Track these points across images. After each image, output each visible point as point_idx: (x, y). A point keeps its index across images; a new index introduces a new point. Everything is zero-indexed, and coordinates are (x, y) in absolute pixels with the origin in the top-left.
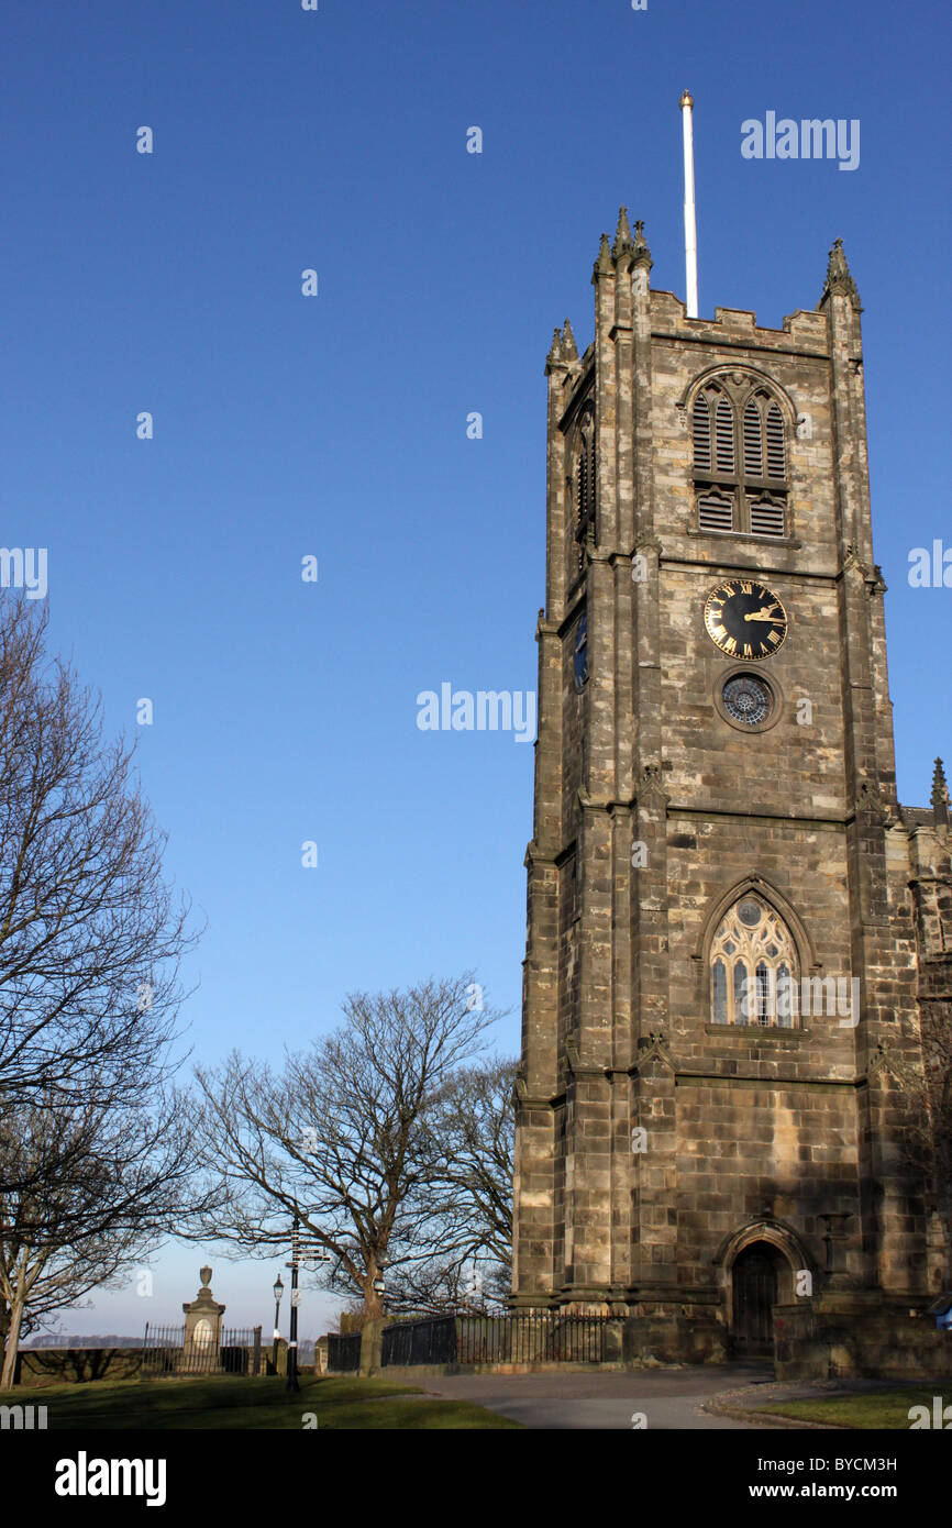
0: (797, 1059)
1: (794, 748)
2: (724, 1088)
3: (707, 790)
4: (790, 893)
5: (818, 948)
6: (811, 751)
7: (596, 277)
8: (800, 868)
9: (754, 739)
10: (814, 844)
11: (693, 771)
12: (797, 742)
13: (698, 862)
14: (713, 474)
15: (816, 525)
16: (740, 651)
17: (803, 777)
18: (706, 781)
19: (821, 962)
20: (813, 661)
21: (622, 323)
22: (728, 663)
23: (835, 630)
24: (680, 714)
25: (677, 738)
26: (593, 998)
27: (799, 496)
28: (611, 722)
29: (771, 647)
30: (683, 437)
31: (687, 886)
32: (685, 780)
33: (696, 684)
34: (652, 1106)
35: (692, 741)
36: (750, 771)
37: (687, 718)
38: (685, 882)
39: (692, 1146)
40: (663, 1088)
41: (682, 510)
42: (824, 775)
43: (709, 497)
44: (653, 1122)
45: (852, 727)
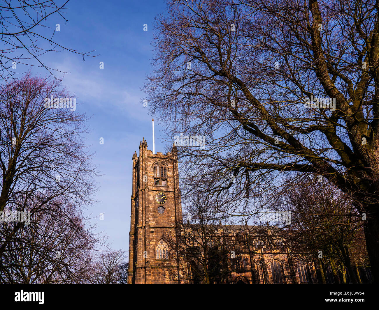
0: (169, 264)
2: (158, 269)
3: (156, 224)
6: (170, 217)
7: (140, 148)
8: (169, 235)
9: (162, 216)
10: (171, 231)
11: (154, 221)
12: (168, 216)
13: (154, 235)
14: (156, 176)
15: (171, 184)
16: (160, 203)
17: (169, 221)
18: (155, 223)
20: (171, 204)
21: (144, 155)
22: (158, 205)
23: (174, 199)
25: (151, 216)
26: (139, 256)
27: (169, 180)
28: (141, 214)
29: (165, 202)
30: (152, 172)
31: (153, 238)
32: (152, 222)
33: (154, 208)
34: (148, 272)
35: (154, 217)
36: (162, 221)
37: (153, 213)
39: (154, 278)
40: (149, 269)
41: (152, 182)
42: (172, 221)
43: (156, 180)
44: (148, 275)
45: (176, 214)
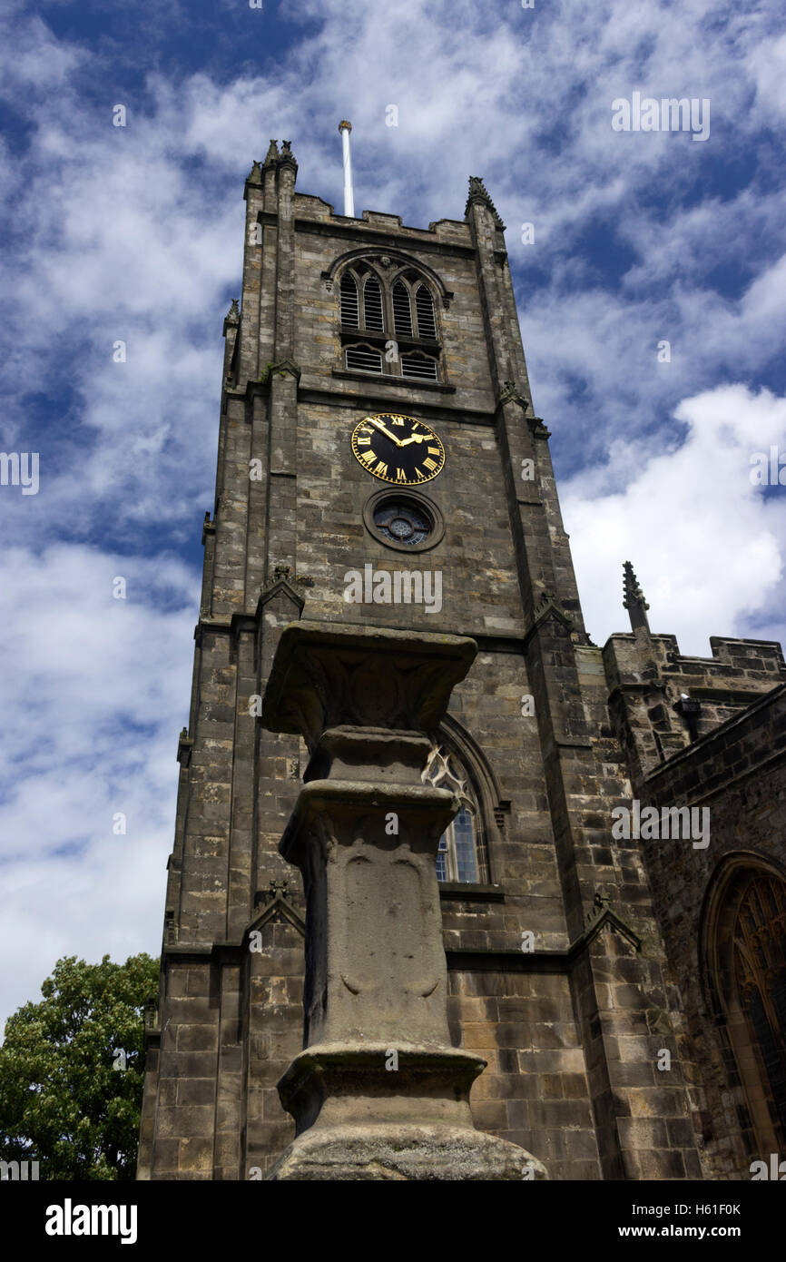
0: (487, 925)
1: (459, 569)
3: (356, 607)
4: (463, 718)
5: (504, 783)
6: (479, 572)
8: (474, 692)
9: (411, 558)
10: (490, 665)
11: (339, 588)
12: (462, 562)
14: (360, 331)
15: (471, 376)
16: (392, 473)
17: (472, 598)
19: (508, 800)
20: (475, 490)
21: (268, 212)
22: (379, 487)
23: (498, 462)
24: (323, 531)
25: (320, 555)
26: (202, 853)
27: (451, 352)
28: (241, 541)
29: (426, 471)
30: (331, 302)
32: (328, 596)
33: (343, 505)
34: (269, 990)
35: (338, 558)
37: (332, 536)
40: (287, 962)
41: (328, 355)
42: (495, 596)
43: (358, 349)
44: (270, 1014)
45: (524, 541)
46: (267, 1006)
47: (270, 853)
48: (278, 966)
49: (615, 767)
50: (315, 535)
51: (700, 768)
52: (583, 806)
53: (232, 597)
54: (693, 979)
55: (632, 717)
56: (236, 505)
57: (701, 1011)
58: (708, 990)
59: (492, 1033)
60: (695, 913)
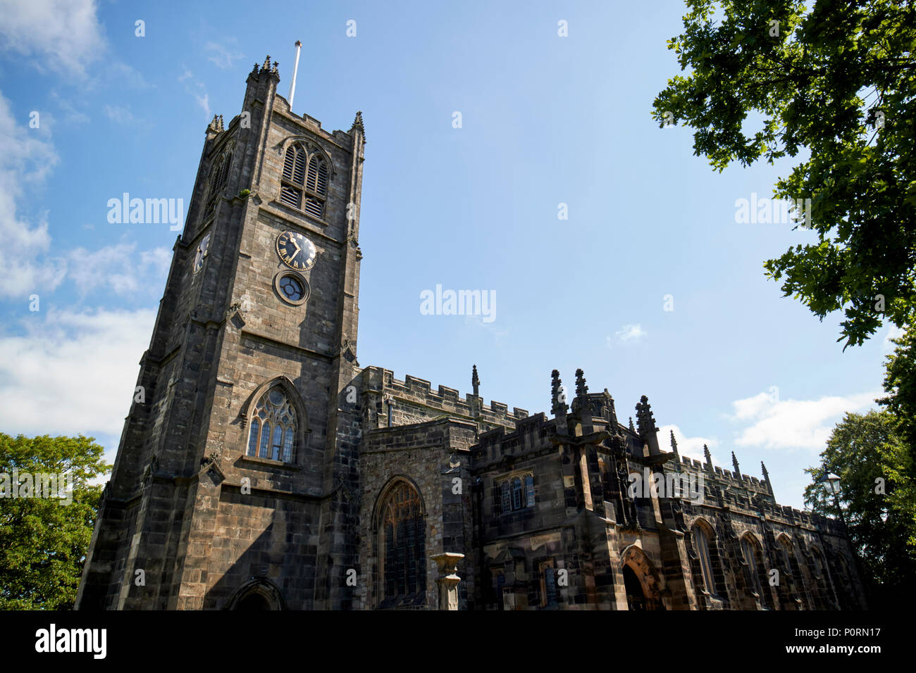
0: (292, 481)
1: (312, 318)
3: (264, 327)
4: (300, 389)
5: (311, 421)
6: (320, 320)
8: (307, 377)
9: (292, 308)
10: (316, 367)
11: (258, 316)
12: (314, 315)
13: (252, 364)
14: (292, 181)
16: (292, 263)
17: (315, 333)
18: (264, 322)
19: (311, 428)
21: (259, 101)
22: (285, 268)
23: (339, 268)
24: (255, 285)
25: (251, 297)
26: (175, 432)
27: (331, 206)
28: (215, 280)
29: (308, 266)
30: (280, 161)
31: (244, 375)
32: (252, 318)
33: (266, 273)
34: (203, 502)
35: (260, 300)
36: (288, 323)
37: (260, 288)
38: (245, 373)
39: (222, 530)
40: (213, 490)
41: (274, 191)
42: (324, 334)
43: (288, 191)
44: (202, 512)
45: (343, 313)
46: (201, 508)
47: (212, 441)
48: (209, 492)
49: (357, 423)
50: (252, 286)
51: (395, 438)
52: (342, 439)
53: (207, 308)
54: (368, 515)
55: (370, 405)
56: (216, 260)
57: (368, 527)
58: (373, 521)
59: (285, 526)
60: (377, 492)
